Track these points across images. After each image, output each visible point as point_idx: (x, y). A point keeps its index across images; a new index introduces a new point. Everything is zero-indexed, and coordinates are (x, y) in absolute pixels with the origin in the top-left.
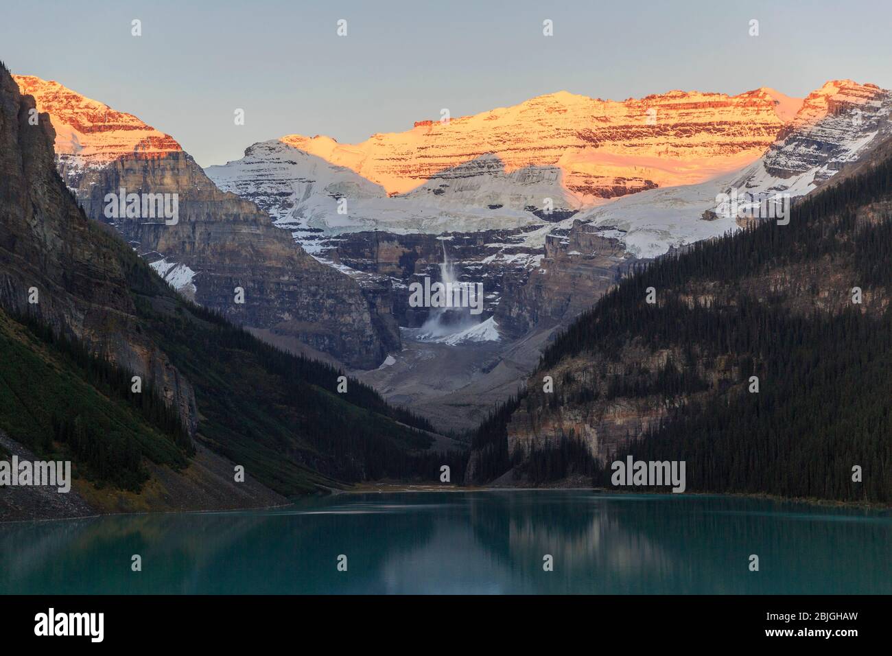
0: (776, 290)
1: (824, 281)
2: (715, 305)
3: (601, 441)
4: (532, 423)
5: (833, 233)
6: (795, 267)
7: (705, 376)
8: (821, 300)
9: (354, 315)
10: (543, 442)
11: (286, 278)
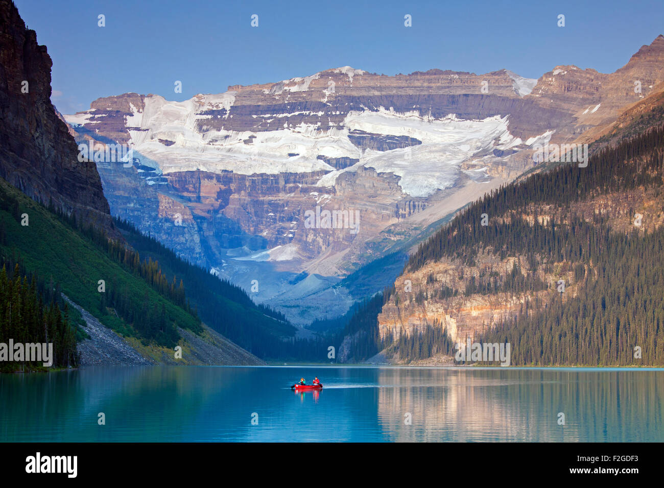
0: (600, 213)
1: (639, 206)
3: (460, 329)
4: (399, 314)
5: (645, 169)
6: (615, 195)
7: (545, 279)
9: (187, 236)
10: (410, 329)
11: (132, 205)
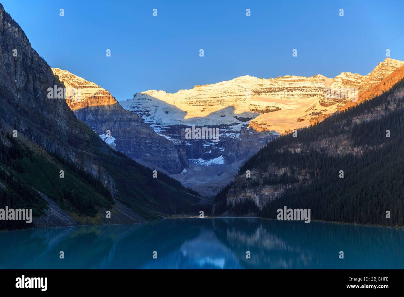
0: (323, 147)
1: (340, 144)
2: (302, 152)
3: (260, 201)
4: (236, 194)
5: (344, 126)
6: (330, 139)
7: (298, 178)
8: (339, 150)
9: (172, 154)
10: (239, 201)
11: (148, 141)
